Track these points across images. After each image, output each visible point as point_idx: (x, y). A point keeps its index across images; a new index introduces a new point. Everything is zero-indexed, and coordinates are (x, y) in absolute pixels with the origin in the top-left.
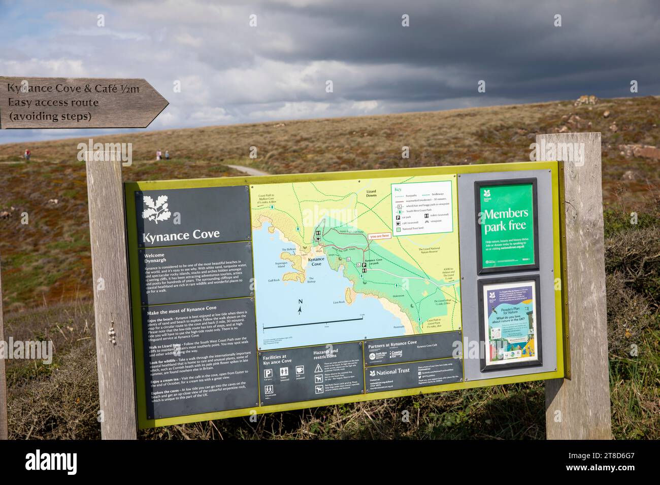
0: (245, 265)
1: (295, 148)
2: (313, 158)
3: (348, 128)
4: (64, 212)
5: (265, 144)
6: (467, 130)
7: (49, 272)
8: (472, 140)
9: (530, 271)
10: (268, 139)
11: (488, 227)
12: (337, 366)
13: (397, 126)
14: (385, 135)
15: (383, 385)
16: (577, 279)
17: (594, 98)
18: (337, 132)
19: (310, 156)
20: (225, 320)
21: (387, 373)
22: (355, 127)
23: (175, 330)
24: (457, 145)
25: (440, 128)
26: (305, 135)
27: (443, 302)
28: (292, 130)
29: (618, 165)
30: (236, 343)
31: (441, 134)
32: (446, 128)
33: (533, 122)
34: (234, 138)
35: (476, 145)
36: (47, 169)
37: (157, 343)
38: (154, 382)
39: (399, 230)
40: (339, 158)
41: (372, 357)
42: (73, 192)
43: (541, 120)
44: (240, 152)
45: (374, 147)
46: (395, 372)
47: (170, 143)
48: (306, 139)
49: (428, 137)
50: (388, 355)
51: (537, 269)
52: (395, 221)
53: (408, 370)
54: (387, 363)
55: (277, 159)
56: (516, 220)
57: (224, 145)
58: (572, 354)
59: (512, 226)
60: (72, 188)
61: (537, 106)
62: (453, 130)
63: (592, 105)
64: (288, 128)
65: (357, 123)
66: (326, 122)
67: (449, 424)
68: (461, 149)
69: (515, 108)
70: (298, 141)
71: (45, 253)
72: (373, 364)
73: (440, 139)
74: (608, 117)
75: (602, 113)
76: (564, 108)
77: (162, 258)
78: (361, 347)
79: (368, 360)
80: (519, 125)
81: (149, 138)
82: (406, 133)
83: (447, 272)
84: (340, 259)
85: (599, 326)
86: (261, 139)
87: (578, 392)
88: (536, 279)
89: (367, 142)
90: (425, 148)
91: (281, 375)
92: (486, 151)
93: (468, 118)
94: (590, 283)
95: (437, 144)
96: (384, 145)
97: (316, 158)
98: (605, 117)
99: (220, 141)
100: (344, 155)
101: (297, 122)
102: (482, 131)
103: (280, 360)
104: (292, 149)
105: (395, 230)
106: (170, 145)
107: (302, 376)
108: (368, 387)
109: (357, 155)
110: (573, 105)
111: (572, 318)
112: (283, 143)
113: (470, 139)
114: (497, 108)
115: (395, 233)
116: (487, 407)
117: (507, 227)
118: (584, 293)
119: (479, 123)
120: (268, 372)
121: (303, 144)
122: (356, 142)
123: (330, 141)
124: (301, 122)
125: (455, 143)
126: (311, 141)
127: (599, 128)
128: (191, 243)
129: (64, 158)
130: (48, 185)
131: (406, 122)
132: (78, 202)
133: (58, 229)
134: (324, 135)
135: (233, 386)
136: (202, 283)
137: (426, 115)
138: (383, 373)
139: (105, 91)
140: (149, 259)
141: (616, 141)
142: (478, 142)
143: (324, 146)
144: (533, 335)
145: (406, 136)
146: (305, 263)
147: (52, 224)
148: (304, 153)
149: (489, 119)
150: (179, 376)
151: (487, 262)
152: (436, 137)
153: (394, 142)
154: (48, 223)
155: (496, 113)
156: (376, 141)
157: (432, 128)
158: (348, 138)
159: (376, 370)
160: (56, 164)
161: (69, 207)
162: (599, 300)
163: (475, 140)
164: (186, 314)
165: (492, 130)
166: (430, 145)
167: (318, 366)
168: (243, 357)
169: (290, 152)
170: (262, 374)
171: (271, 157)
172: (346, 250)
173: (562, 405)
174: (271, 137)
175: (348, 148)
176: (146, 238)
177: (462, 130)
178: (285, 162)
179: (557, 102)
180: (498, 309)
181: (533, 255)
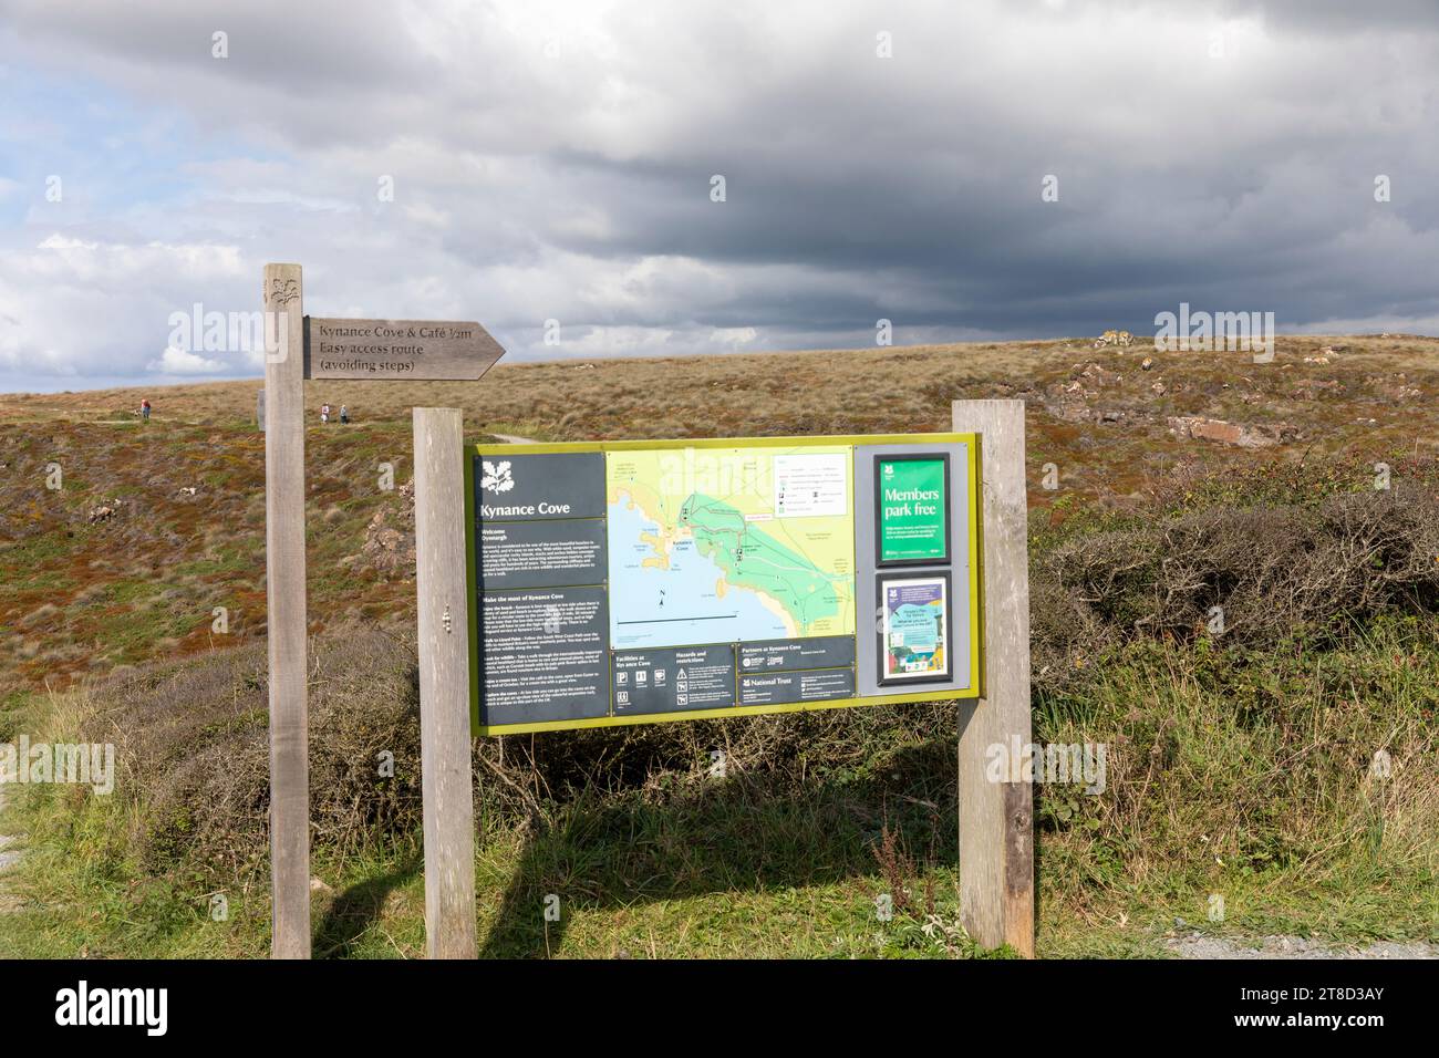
0: (597, 547)
1: (611, 407)
2: (642, 425)
3: (705, 375)
4: (206, 509)
5: (560, 399)
6: (911, 383)
7: (178, 613)
8: (919, 400)
9: (939, 566)
10: (565, 391)
11: (889, 511)
12: (705, 672)
13: (790, 374)
14: (769, 389)
15: (758, 697)
16: (994, 575)
17: (1126, 335)
18: (685, 381)
19: (637, 422)
20: (574, 612)
21: (764, 683)
22: (717, 374)
23: (515, 621)
24: (892, 409)
25: (864, 379)
26: (629, 386)
27: (834, 600)
28: (607, 376)
29: (1165, 451)
30: (585, 640)
31: (865, 389)
32: (875, 379)
33: (1023, 373)
34: (505, 387)
35: (926, 409)
36: (179, 433)
37: (494, 636)
38: (489, 682)
39: (782, 511)
40: (688, 426)
41: (747, 663)
42: (222, 476)
43: (1037, 370)
44: (515, 411)
45: (748, 408)
46: (773, 682)
47: (393, 393)
48: (631, 392)
49: (843, 395)
50: (766, 661)
51: (949, 563)
52: (778, 500)
53: (789, 681)
54: (764, 671)
55: (580, 426)
56: (923, 503)
57: (486, 400)
58: (989, 667)
59: (919, 510)
60: (220, 469)
61: (1029, 346)
62: (886, 382)
63: (1125, 347)
64: (600, 373)
65: (720, 366)
66: (667, 363)
67: (844, 780)
68: (898, 416)
69: (993, 347)
70: (618, 396)
71: (171, 581)
72: (747, 672)
73: (865, 398)
74: (1150, 367)
75: (1139, 362)
76: (1075, 351)
77: (501, 535)
78: (733, 651)
79: (741, 666)
80: (999, 377)
81: (355, 383)
82: (806, 386)
83: (839, 563)
84: (711, 544)
85: (1019, 632)
86: (552, 390)
87: (994, 713)
88: (947, 575)
89: (738, 400)
90: (838, 413)
91: (637, 680)
92: (942, 422)
93: (913, 362)
94: (1010, 580)
95: (859, 406)
96: (765, 407)
97: (647, 425)
98: (1144, 369)
99: (481, 391)
100: (697, 421)
101: (616, 363)
102: (936, 385)
103: (637, 662)
104: (605, 409)
105: (777, 510)
106: (393, 397)
107: (662, 682)
108: (741, 699)
109: (719, 422)
110: (1092, 346)
111: (989, 623)
112: (590, 399)
113: (916, 400)
114: (962, 347)
115: (777, 514)
116: (897, 757)
117: (912, 510)
118: (1003, 592)
119: (933, 372)
120: (621, 676)
121: (626, 401)
122: (719, 400)
123: (672, 396)
124: (623, 362)
125: (889, 406)
126: (639, 394)
127: (1134, 386)
128: (536, 518)
129: (207, 415)
130: (180, 462)
131: (807, 367)
132: (232, 493)
133: (195, 538)
134: (662, 387)
135: (580, 691)
136: (548, 567)
137: (840, 355)
138: (759, 683)
139: (431, 336)
140: (487, 535)
141: (1162, 410)
142: (929, 405)
143: (662, 405)
144: (941, 643)
145: (805, 391)
146: (669, 547)
147: (185, 530)
148: (627, 416)
149: (949, 366)
150: (518, 675)
151: (888, 553)
152: (856, 394)
153: (783, 402)
154: (179, 528)
155: (960, 356)
156: (753, 398)
157: (851, 379)
158: (704, 393)
159: (751, 678)
160: (195, 426)
161: (215, 502)
162: (1020, 602)
163: (924, 401)
164: (528, 603)
165: (953, 384)
166: (846, 409)
167: (682, 671)
168: (593, 657)
169: (603, 414)
170: (615, 678)
171: (568, 422)
172: (718, 532)
173: (977, 731)
174: (570, 388)
175: (704, 409)
176: (484, 511)
177: (902, 384)
178: (593, 431)
179: (1065, 339)
180: (900, 610)
181: (944, 547)
